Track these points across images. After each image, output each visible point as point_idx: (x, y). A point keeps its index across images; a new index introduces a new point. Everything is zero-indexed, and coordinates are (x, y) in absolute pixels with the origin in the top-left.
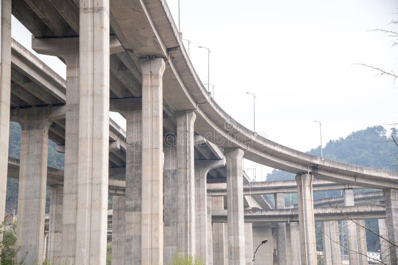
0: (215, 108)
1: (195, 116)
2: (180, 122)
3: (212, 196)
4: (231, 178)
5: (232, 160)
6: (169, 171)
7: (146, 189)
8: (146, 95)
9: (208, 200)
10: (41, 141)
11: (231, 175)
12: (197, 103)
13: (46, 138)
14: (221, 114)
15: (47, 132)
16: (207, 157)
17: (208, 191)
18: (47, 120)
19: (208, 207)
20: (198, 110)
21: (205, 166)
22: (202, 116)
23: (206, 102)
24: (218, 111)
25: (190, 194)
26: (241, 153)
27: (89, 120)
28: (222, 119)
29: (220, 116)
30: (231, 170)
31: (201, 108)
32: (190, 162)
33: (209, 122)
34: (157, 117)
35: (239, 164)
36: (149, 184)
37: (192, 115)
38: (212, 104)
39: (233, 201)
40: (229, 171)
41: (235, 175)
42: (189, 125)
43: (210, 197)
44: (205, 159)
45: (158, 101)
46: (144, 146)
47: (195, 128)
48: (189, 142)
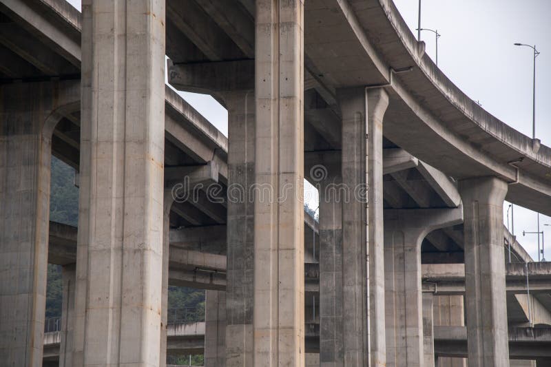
0: (434, 80)
1: (384, 99)
2: (350, 113)
3: (433, 293)
4: (475, 248)
5: (478, 208)
6: (331, 232)
7: (265, 268)
8: (266, 47)
9: (425, 302)
10: (34, 162)
11: (475, 239)
12: (389, 68)
13: (46, 155)
14: (448, 94)
15: (48, 140)
16: (422, 201)
17: (426, 281)
18: (49, 112)
19: (425, 320)
20: (392, 84)
21: (417, 224)
22: (402, 100)
23: (413, 65)
24: (442, 88)
25: (373, 283)
26: (500, 188)
27: (117, 97)
28: (453, 106)
29: (447, 99)
30: (475, 229)
31: (400, 81)
32: (373, 208)
33: (419, 113)
34: (291, 97)
35: (493, 214)
36: (272, 255)
37: (378, 97)
38: (427, 71)
39: (481, 302)
40: (471, 232)
41: (485, 240)
42: (371, 122)
43: (431, 297)
44: (417, 207)
45: (292, 61)
46: (260, 168)
47: (385, 128)
48: (372, 162)
